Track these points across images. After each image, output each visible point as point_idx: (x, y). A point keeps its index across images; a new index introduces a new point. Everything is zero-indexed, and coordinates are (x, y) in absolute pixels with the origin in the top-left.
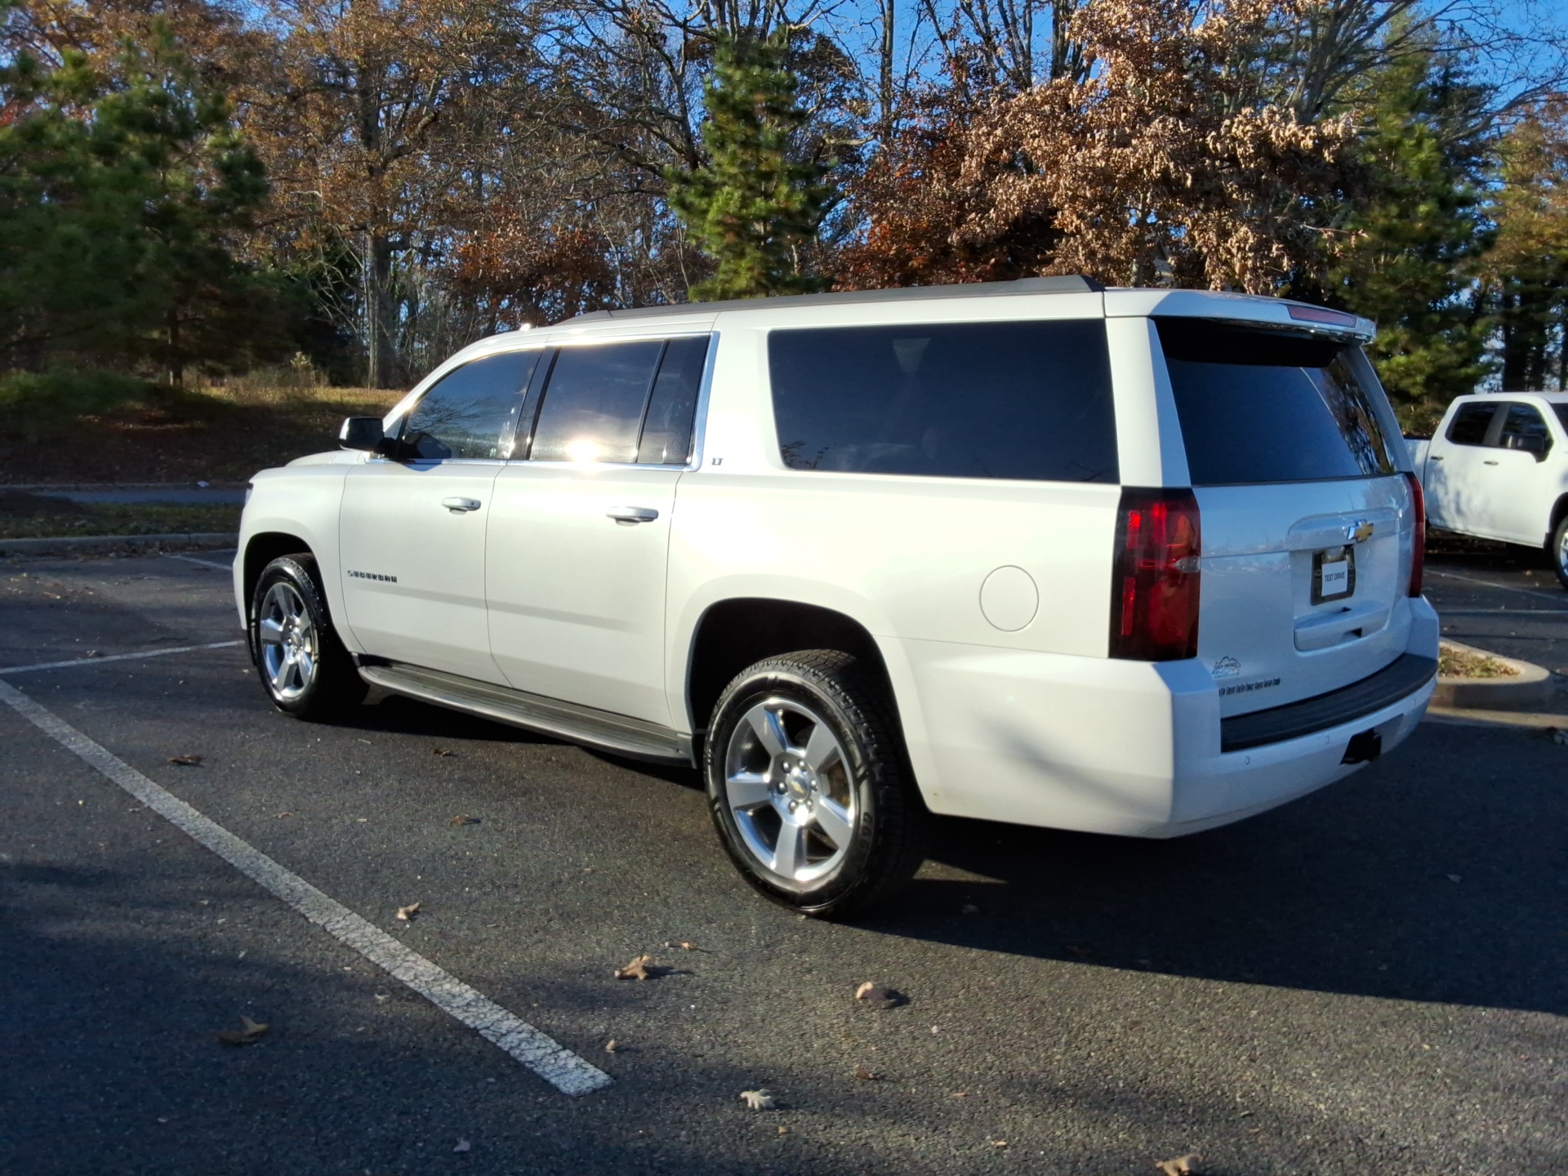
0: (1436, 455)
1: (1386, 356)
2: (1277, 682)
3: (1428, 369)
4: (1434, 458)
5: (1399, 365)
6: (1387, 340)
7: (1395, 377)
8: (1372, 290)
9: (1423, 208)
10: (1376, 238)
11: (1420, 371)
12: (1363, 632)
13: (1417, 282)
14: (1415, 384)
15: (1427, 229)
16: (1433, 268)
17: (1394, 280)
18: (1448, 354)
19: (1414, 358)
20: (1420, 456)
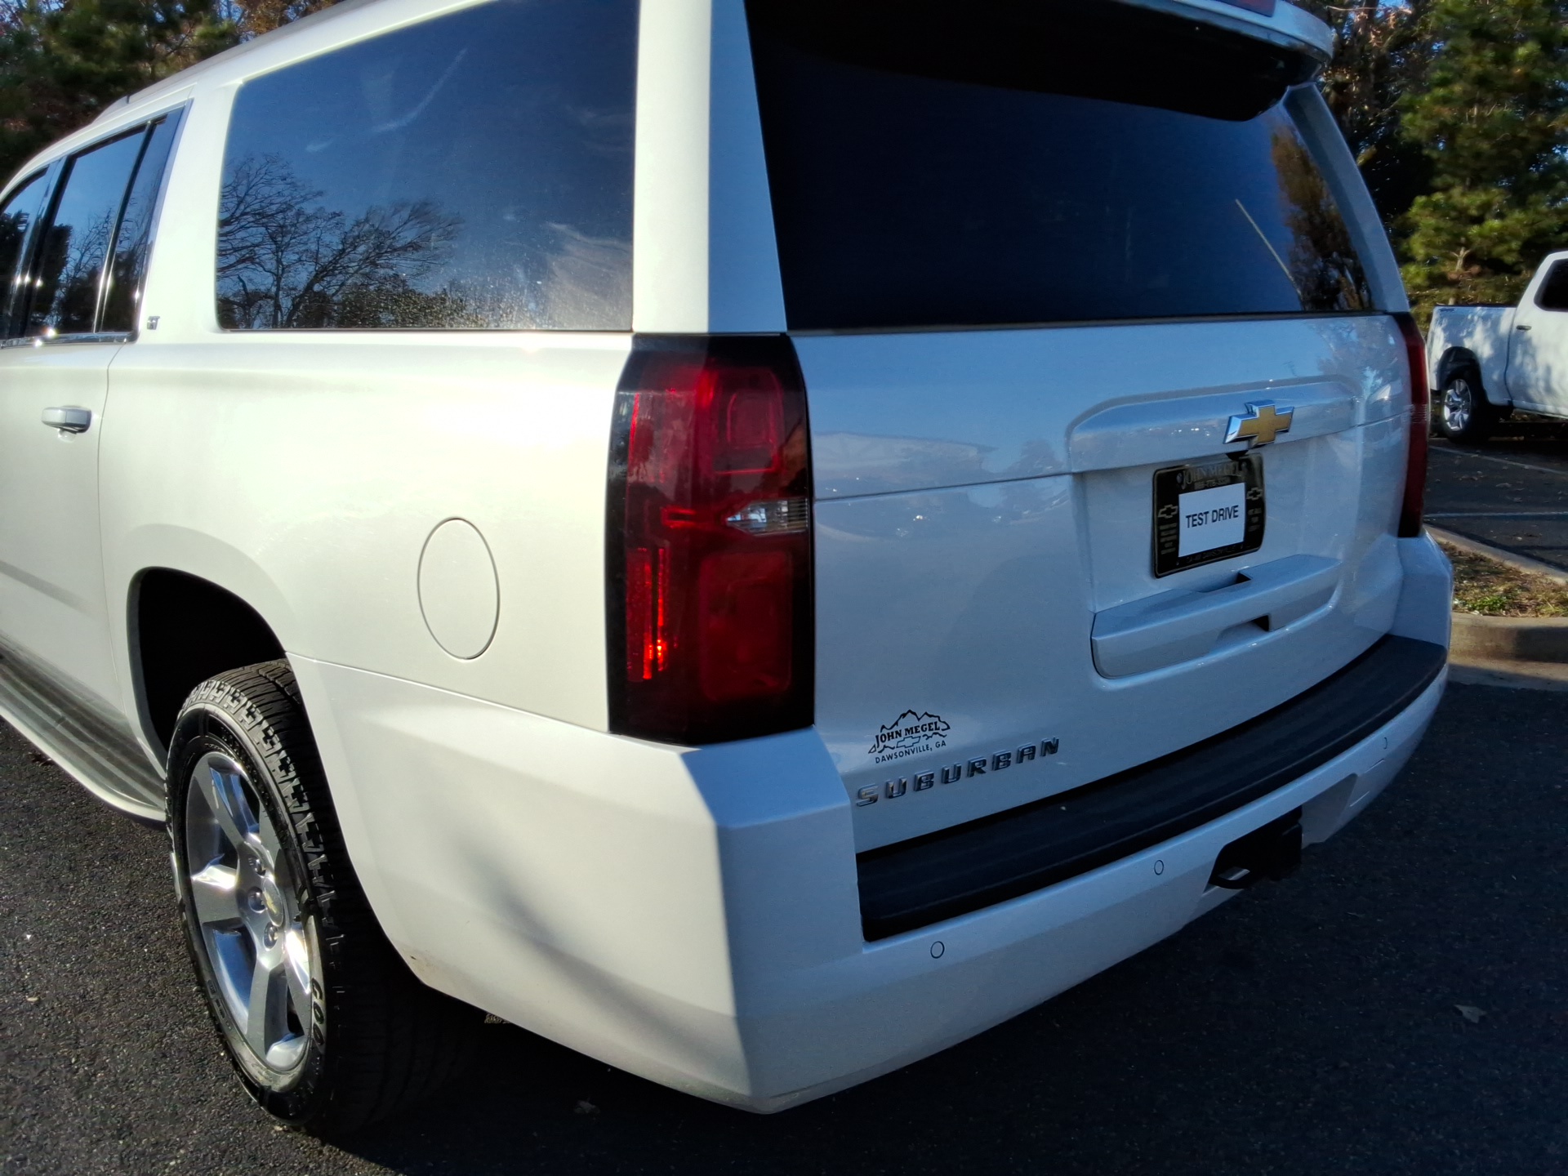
0: (1524, 323)
1: (1479, 220)
2: (1051, 748)
3: (1525, 234)
4: (1520, 328)
5: (1492, 229)
6: (1478, 202)
7: (1486, 244)
8: (1463, 147)
9: (1522, 51)
10: (1469, 88)
11: (1515, 236)
12: (1273, 622)
13: (1514, 136)
14: (1510, 251)
15: (1527, 75)
17: (1487, 135)
18: (1546, 215)
19: (1509, 222)
20: (1504, 327)
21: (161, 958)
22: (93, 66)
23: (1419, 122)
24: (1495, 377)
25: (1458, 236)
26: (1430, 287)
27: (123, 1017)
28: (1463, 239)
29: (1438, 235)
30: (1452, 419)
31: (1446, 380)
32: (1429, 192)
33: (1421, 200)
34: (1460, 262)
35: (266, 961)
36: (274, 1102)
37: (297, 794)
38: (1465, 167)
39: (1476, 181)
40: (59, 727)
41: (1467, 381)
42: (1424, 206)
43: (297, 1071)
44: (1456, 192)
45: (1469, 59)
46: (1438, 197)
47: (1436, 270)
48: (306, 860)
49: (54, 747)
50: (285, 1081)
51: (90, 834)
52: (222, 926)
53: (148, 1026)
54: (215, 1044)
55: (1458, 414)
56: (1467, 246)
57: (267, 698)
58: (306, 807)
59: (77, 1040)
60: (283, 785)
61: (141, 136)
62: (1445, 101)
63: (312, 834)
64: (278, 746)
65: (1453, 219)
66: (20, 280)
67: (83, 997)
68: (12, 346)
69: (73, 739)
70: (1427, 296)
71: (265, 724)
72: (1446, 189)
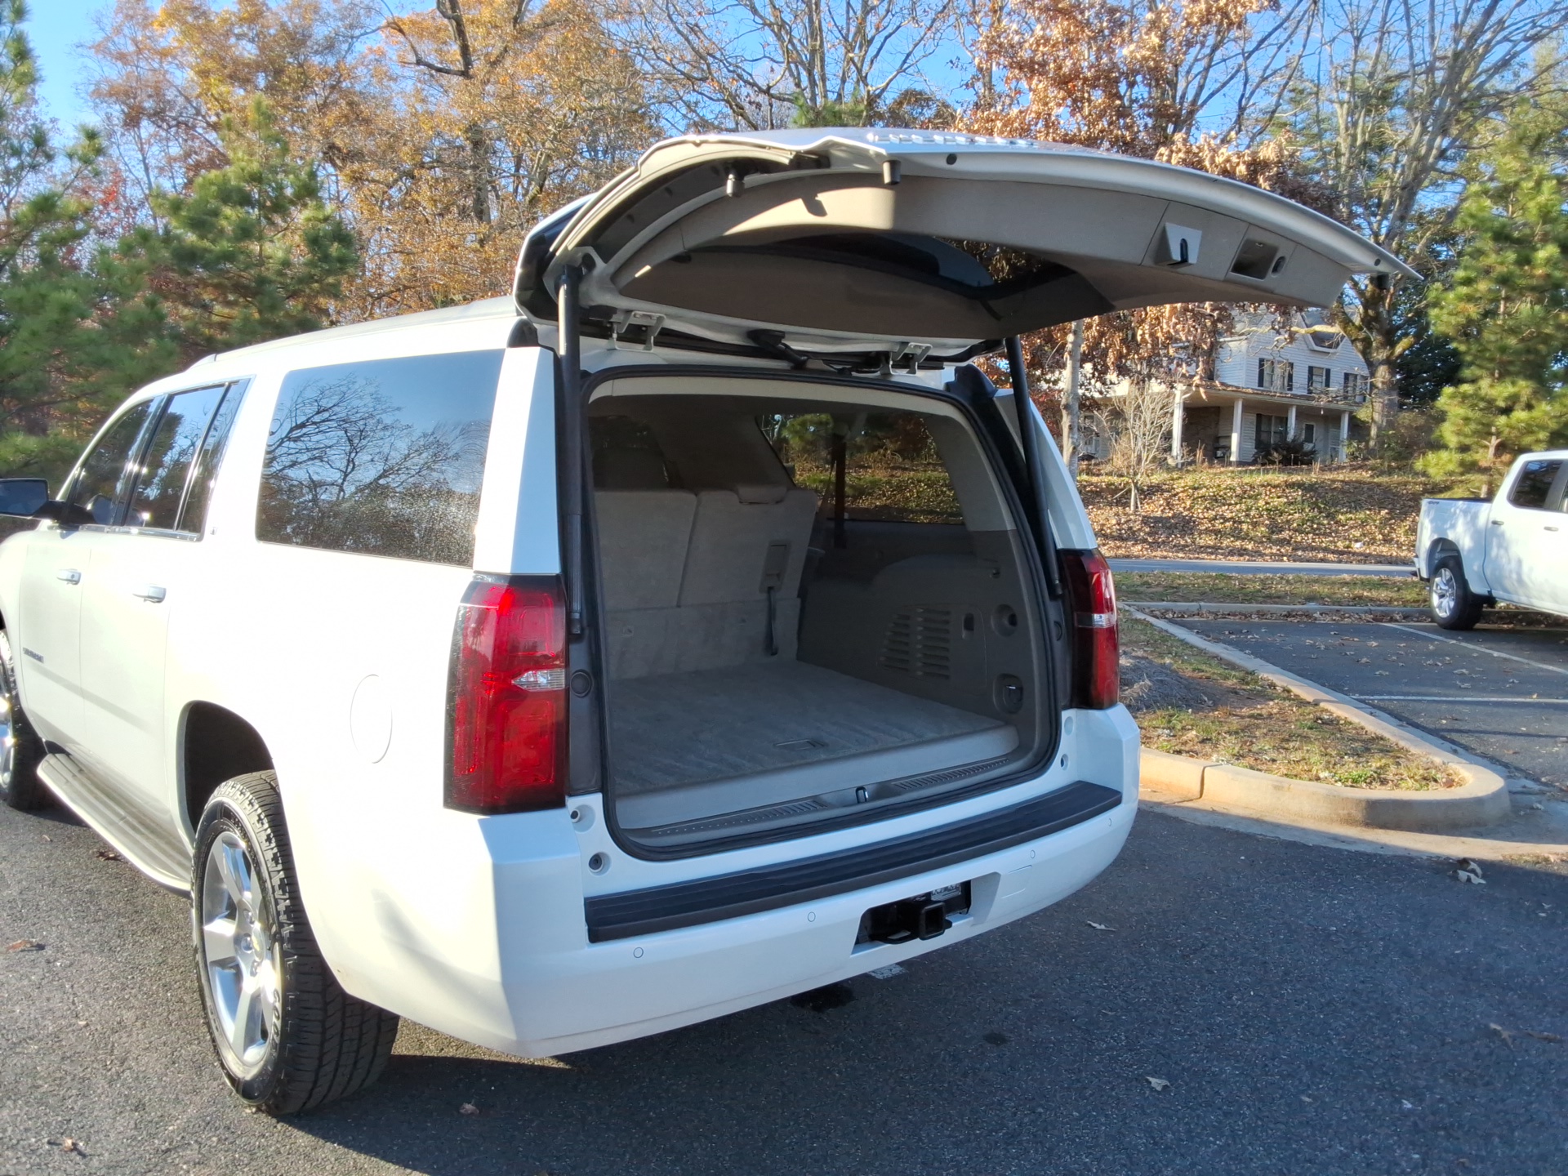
0: (1498, 518)
1: (1507, 411)
3: (1553, 425)
4: (1495, 523)
5: (1520, 420)
6: (1506, 394)
8: (1489, 342)
9: (1542, 254)
10: (1494, 286)
11: (1543, 427)
13: (1539, 334)
15: (1548, 275)
16: (1557, 316)
17: (1514, 332)
19: (1536, 413)
20: (1482, 521)
21: (180, 1000)
22: (206, 244)
23: (1445, 318)
24: (1475, 568)
25: (1489, 425)
26: (1462, 474)
27: (147, 1037)
28: (1493, 429)
29: (1466, 425)
30: (1440, 606)
31: (1435, 570)
32: (1456, 381)
33: (1448, 390)
34: (1492, 450)
35: (249, 986)
36: (245, 1090)
37: (275, 859)
38: (1492, 360)
39: (1504, 373)
40: (121, 823)
41: (1451, 571)
42: (1452, 396)
43: (262, 1063)
44: (1484, 383)
45: (1492, 259)
46: (1466, 388)
47: (1468, 457)
48: (277, 904)
49: (116, 837)
50: (254, 1071)
51: (136, 912)
52: (222, 963)
53: (165, 1044)
54: (211, 1057)
55: (1445, 601)
56: (1498, 434)
57: (263, 794)
58: (280, 867)
59: (112, 1051)
60: (266, 852)
61: (222, 390)
62: (1469, 298)
63: (282, 886)
64: (266, 825)
65: (1481, 410)
66: (132, 467)
67: (119, 1023)
68: (114, 532)
69: (132, 832)
70: (1461, 482)
71: (259, 811)
72: (1473, 381)
